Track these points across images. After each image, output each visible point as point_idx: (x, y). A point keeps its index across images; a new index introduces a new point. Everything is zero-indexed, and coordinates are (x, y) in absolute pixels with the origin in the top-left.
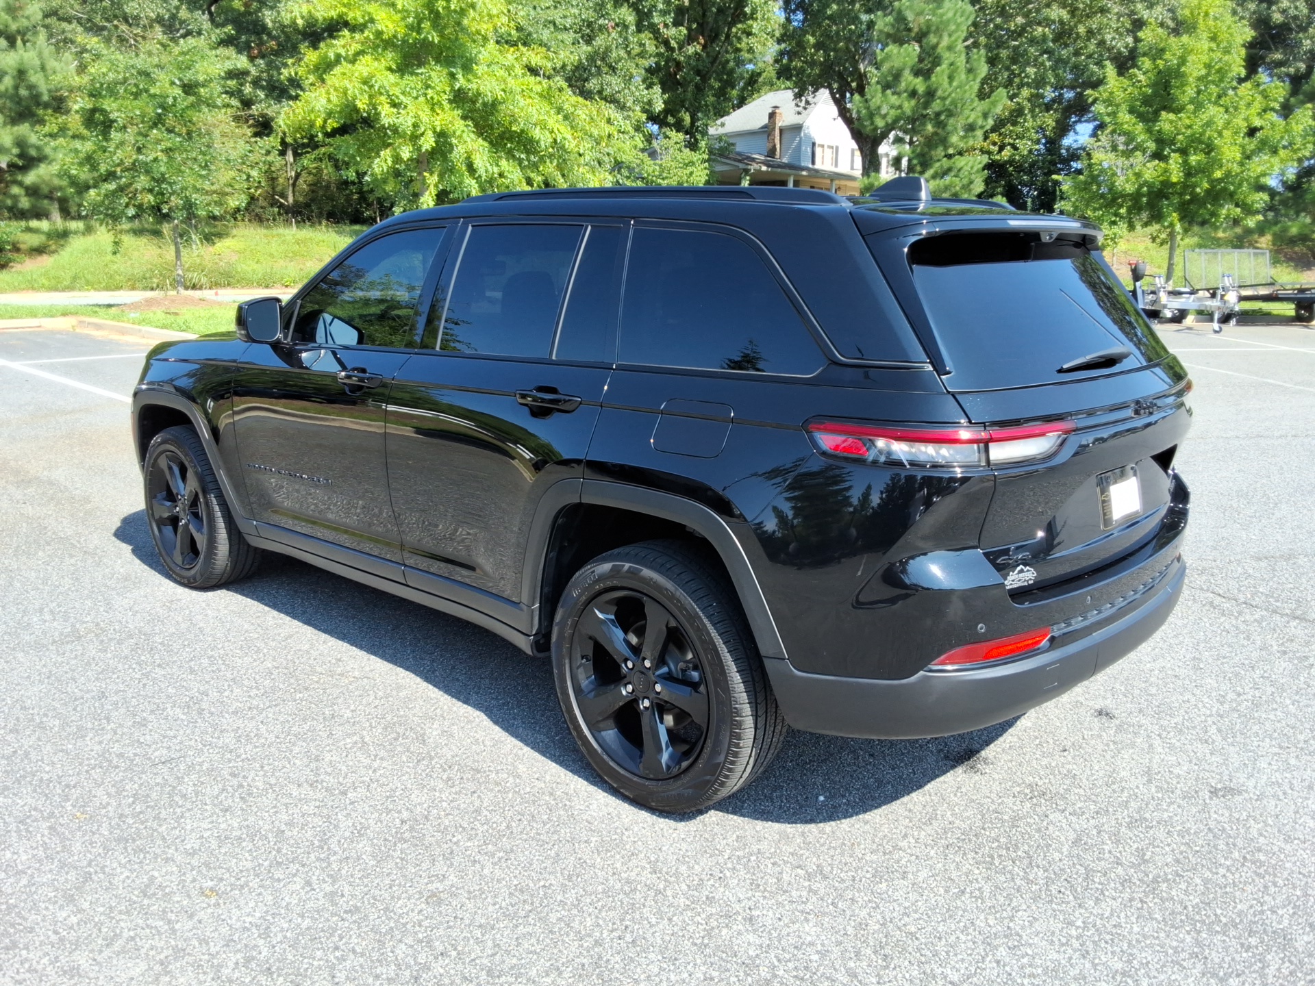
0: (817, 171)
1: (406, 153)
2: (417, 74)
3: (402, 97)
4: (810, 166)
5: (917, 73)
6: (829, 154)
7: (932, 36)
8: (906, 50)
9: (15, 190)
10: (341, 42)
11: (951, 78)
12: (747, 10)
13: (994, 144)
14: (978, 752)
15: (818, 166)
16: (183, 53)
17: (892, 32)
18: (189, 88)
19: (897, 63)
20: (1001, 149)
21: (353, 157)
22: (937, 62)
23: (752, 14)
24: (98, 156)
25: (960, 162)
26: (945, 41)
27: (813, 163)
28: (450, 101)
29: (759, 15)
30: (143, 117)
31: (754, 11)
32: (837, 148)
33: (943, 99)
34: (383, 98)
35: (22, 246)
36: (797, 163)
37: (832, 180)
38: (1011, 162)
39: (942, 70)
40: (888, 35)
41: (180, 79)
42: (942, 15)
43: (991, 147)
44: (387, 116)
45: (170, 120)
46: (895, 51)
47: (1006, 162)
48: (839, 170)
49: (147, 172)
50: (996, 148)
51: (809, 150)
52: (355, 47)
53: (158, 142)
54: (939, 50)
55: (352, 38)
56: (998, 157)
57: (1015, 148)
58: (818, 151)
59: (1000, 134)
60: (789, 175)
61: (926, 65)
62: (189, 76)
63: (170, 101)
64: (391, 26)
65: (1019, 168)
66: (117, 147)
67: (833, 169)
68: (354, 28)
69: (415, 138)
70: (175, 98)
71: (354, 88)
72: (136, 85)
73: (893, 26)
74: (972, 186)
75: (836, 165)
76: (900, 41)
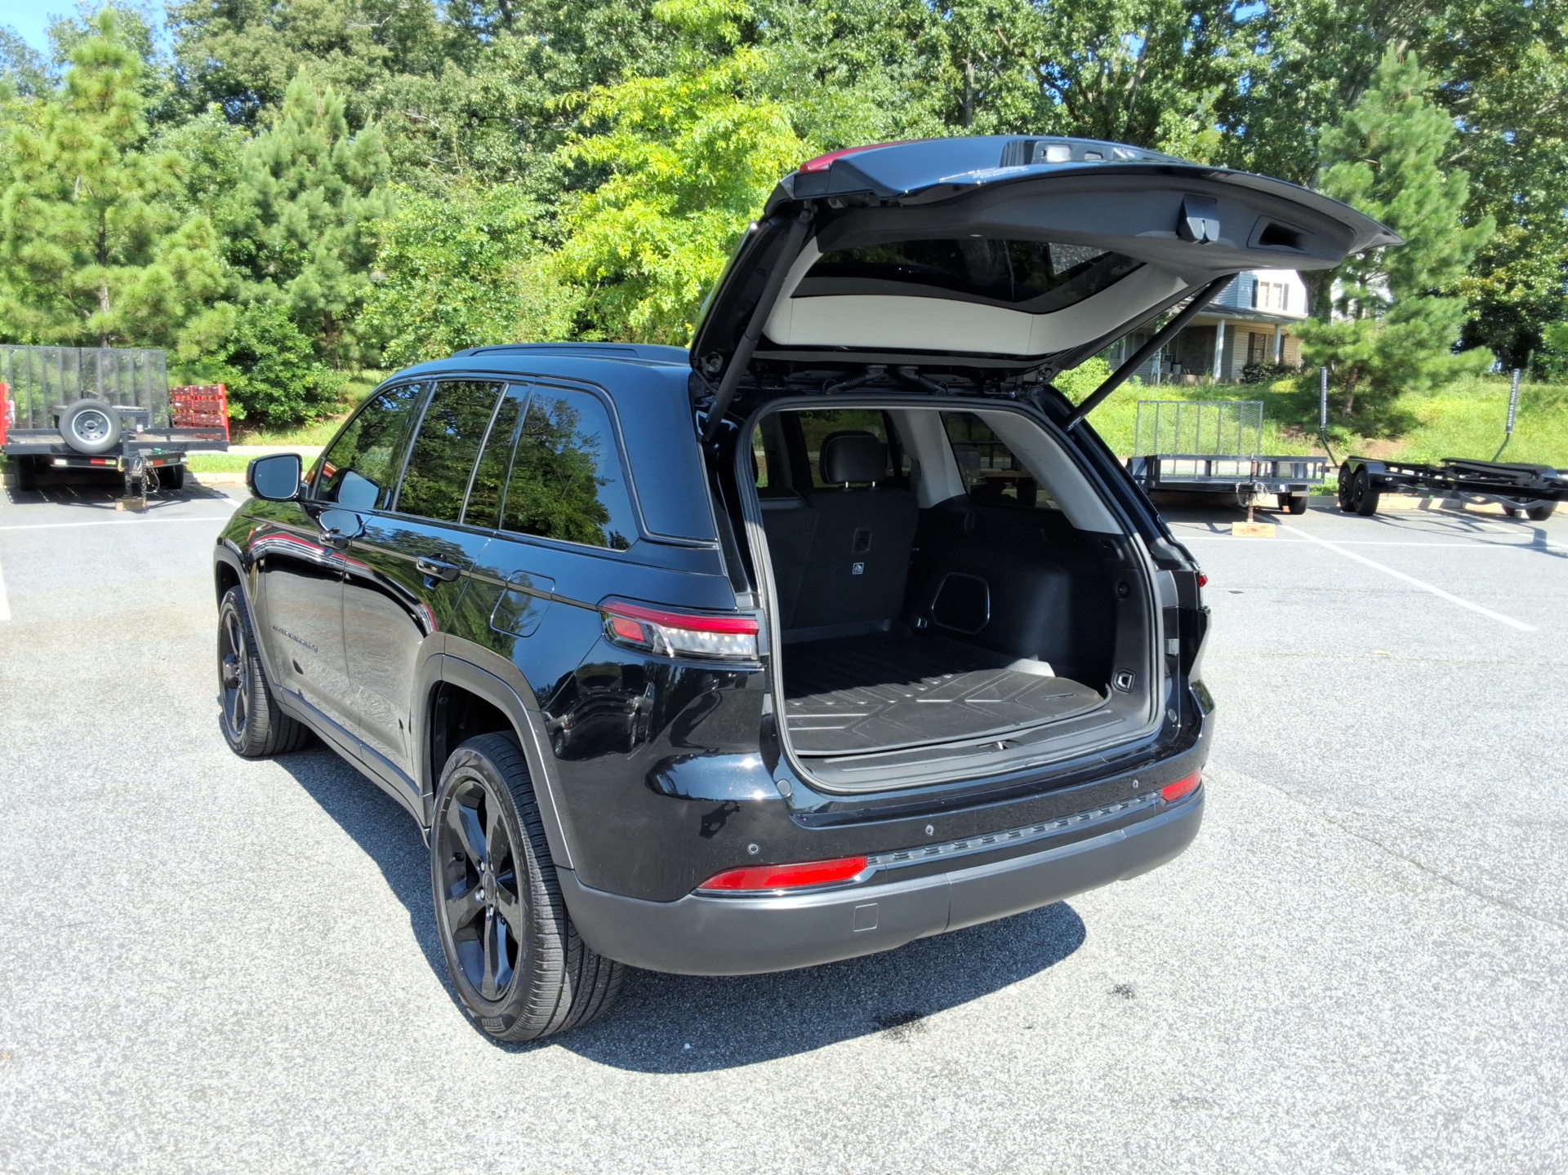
0: (1259, 314)
1: (668, 303)
2: (687, 219)
3: (668, 243)
4: (1250, 308)
5: (1373, 196)
6: (1275, 293)
7: (1394, 151)
8: (1359, 168)
9: (348, 338)
10: (612, 185)
11: (1420, 204)
12: (1159, 130)
13: (1501, 281)
14: (921, 1016)
15: (1261, 307)
16: (496, 198)
17: (1340, 146)
18: (496, 234)
19: (1346, 186)
20: (1510, 286)
21: (619, 307)
22: (1400, 184)
23: (1165, 134)
24: (401, 305)
25: (1435, 304)
26: (1412, 158)
27: (1254, 304)
28: (721, 247)
29: (1173, 135)
30: (448, 263)
31: (1167, 132)
32: (1287, 287)
33: (1407, 229)
34: (647, 245)
35: (350, 397)
36: (1231, 305)
37: (1277, 326)
38: (1524, 303)
39: (1408, 195)
40: (1336, 151)
41: (489, 225)
42: (1410, 126)
43: (1496, 285)
44: (649, 262)
45: (474, 269)
46: (1344, 171)
47: (1517, 304)
48: (1289, 313)
49: (448, 323)
50: (1503, 287)
51: (1249, 290)
52: (626, 190)
53: (460, 290)
54: (1402, 169)
55: (624, 181)
56: (1505, 298)
57: (1529, 286)
58: (1261, 290)
59: (1509, 269)
60: (1220, 319)
61: (1385, 186)
62: (497, 222)
63: (477, 248)
64: (666, 169)
65: (1533, 311)
66: (418, 296)
67: (1281, 312)
68: (629, 170)
69: (678, 287)
70: (482, 245)
71: (616, 234)
72: (444, 232)
73: (1342, 139)
74: (1446, 333)
75: (1285, 307)
76: (1353, 159)
